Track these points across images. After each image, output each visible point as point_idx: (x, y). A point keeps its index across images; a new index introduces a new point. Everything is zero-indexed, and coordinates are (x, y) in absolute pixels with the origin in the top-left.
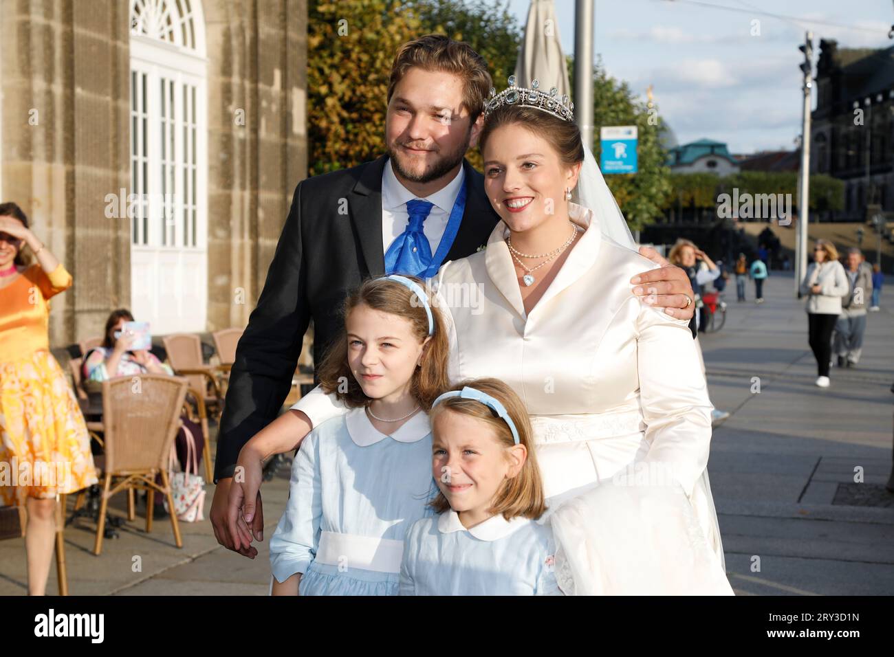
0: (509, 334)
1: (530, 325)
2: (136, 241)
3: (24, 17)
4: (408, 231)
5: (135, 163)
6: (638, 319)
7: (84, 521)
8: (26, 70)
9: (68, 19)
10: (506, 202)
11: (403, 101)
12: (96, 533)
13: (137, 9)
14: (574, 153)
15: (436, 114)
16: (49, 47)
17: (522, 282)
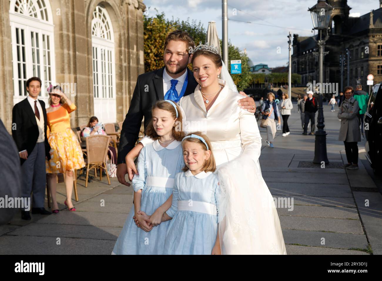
0: (202, 117)
1: (208, 114)
2: (95, 96)
3: (61, 32)
4: (171, 88)
5: (94, 74)
6: (240, 113)
7: (82, 178)
8: (62, 48)
9: (74, 32)
10: (200, 79)
11: (169, 50)
12: (86, 181)
13: (94, 29)
14: (219, 64)
15: (178, 54)
16: (68, 41)
17: (205, 102)
